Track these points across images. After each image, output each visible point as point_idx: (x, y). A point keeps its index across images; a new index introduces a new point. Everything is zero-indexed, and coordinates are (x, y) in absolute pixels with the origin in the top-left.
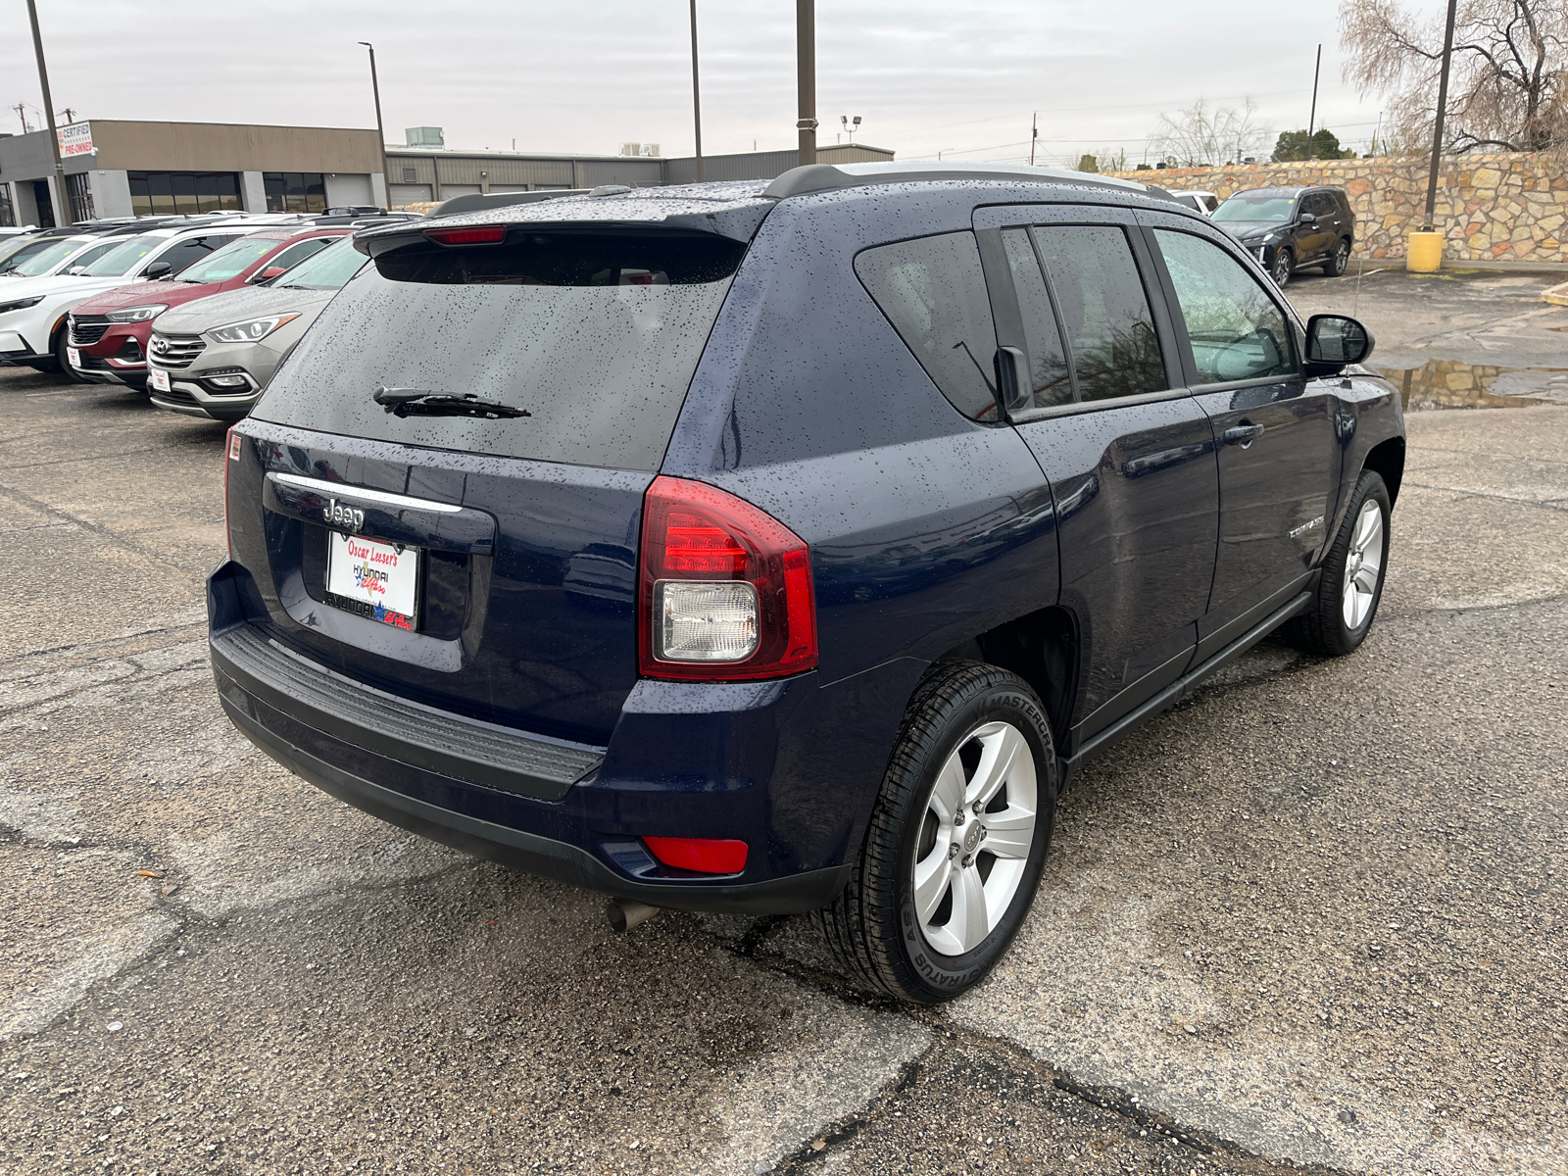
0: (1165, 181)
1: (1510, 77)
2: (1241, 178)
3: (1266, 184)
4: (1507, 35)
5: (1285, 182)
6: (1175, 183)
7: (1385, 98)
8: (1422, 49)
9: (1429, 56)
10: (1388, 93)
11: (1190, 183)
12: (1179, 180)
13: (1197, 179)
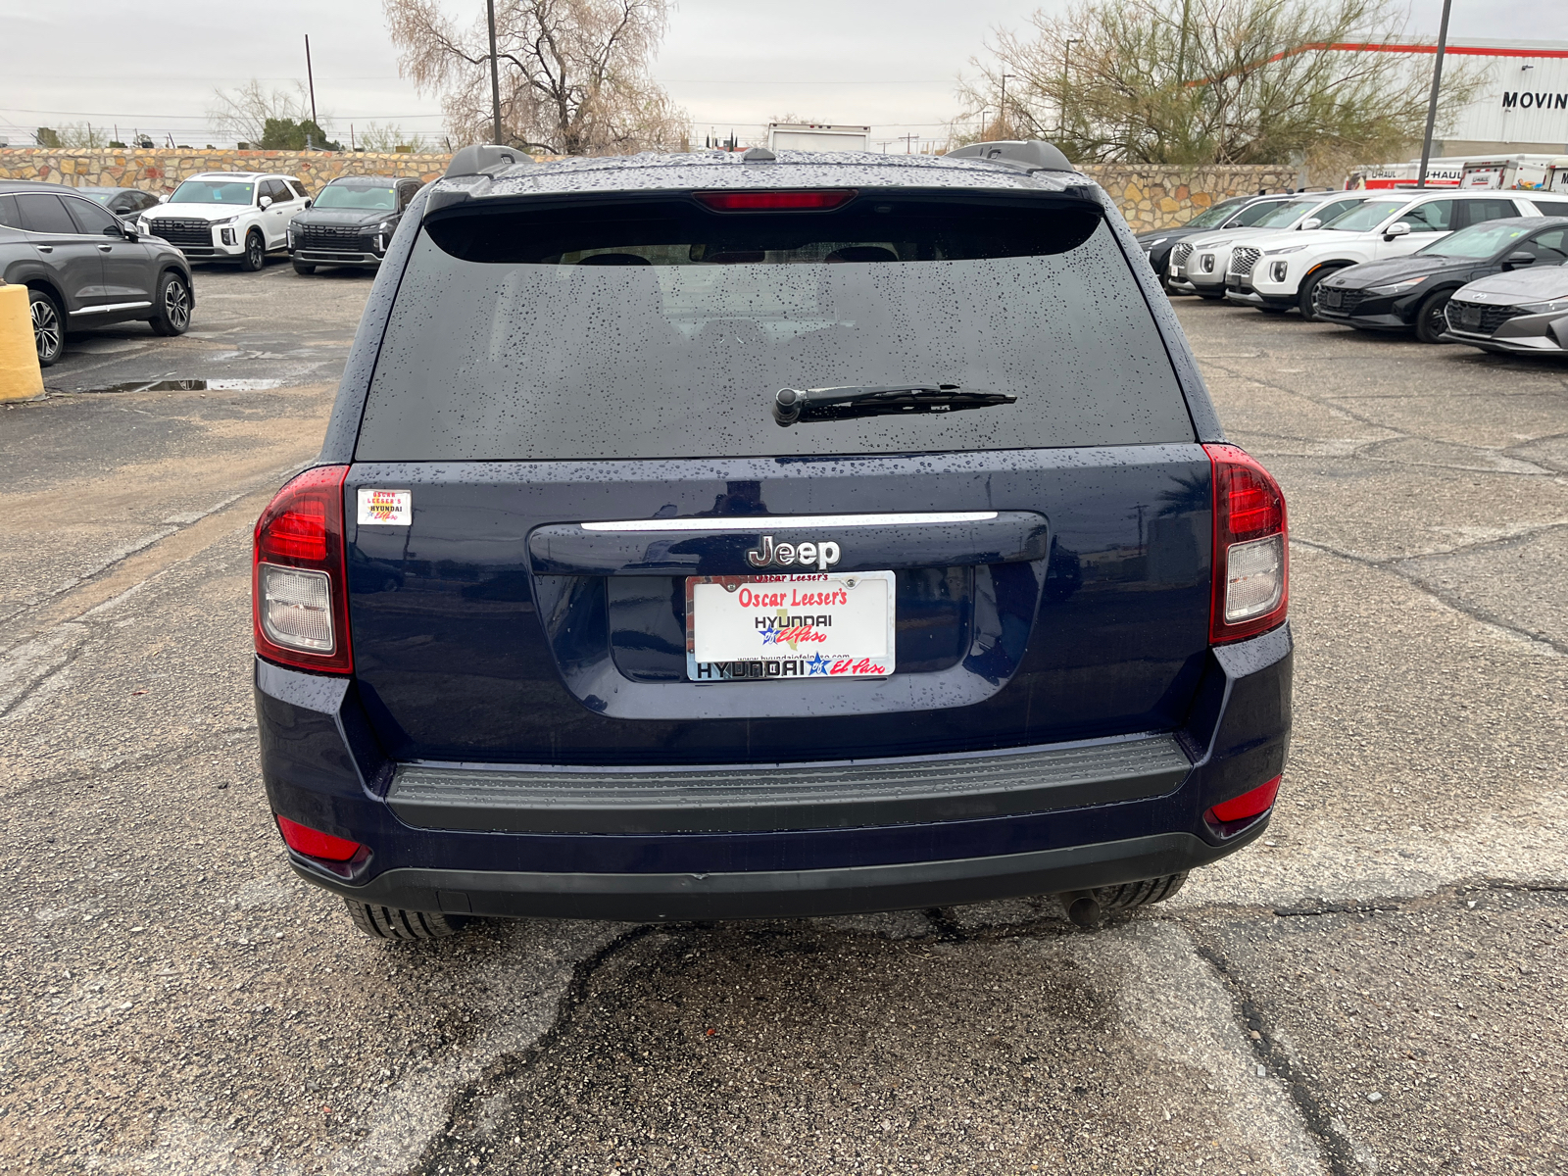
0: (237, 162)
1: (541, 87)
2: (318, 165)
3: (345, 172)
4: (537, 47)
5: (363, 171)
6: (248, 165)
7: (439, 97)
8: (465, 53)
9: (471, 60)
10: (441, 93)
11: (264, 166)
12: (251, 162)
13: (271, 163)
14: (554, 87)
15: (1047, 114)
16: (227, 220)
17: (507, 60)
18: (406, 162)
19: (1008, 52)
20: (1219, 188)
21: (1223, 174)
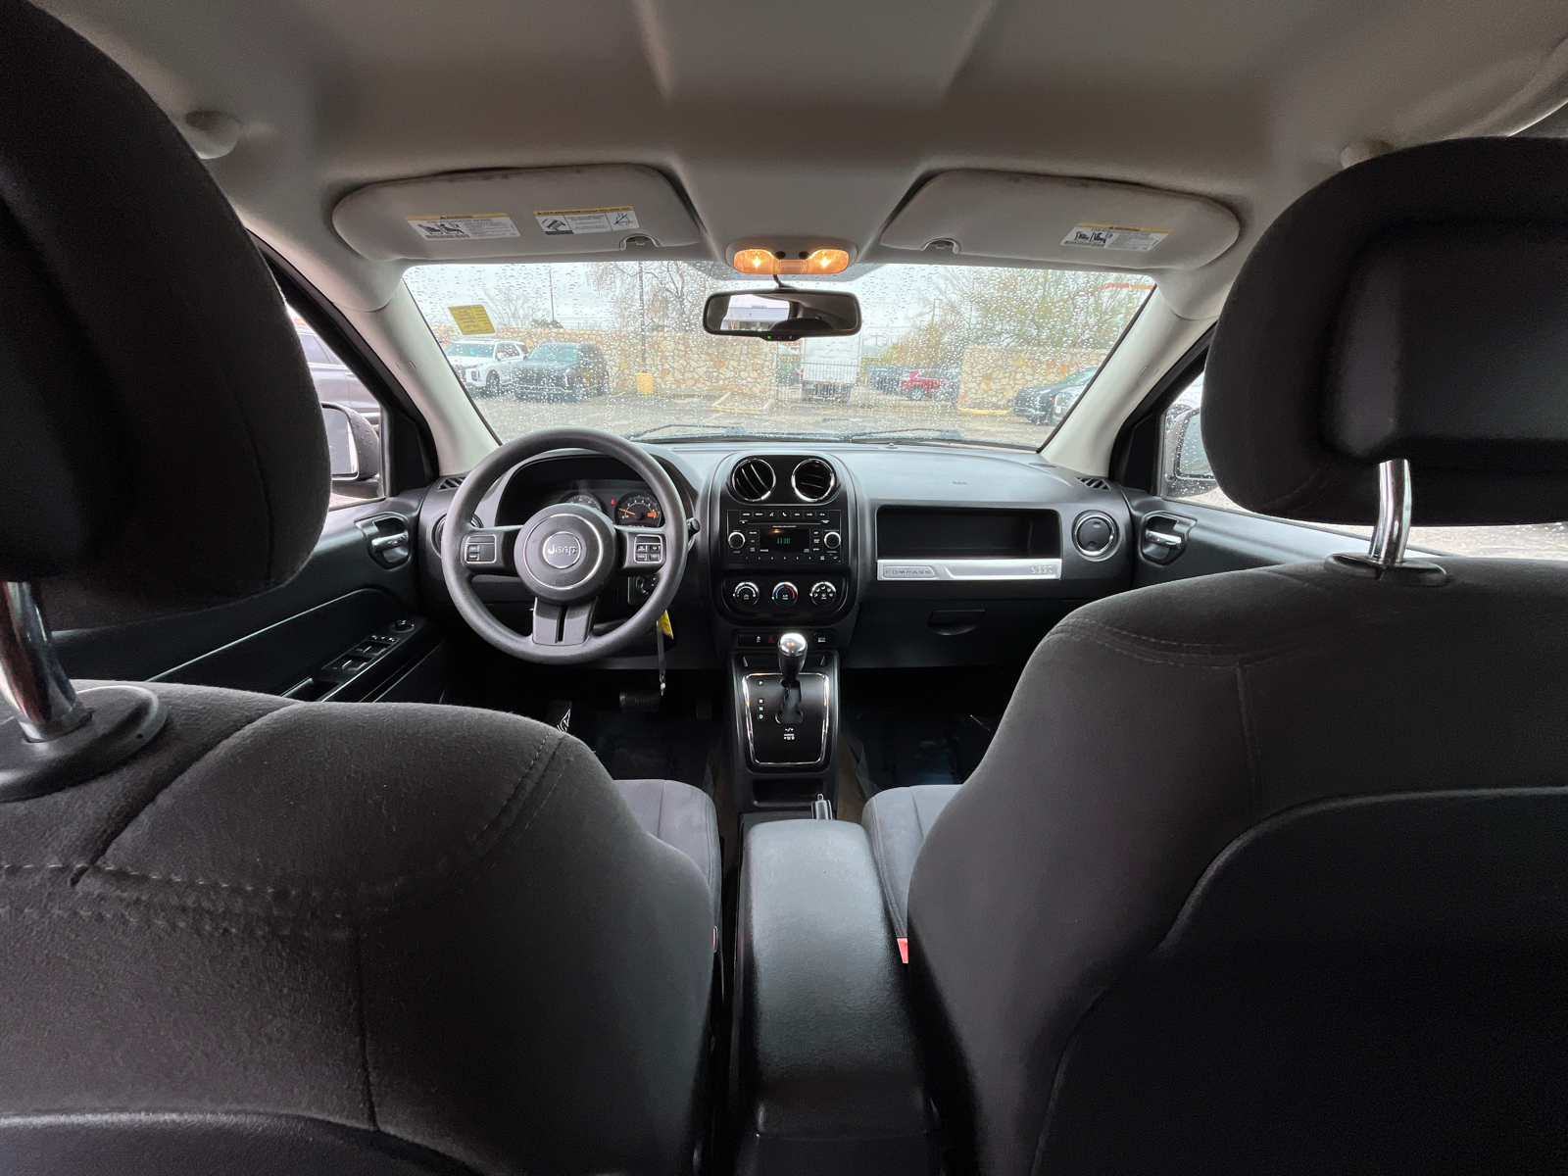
1: (670, 291)
7: (609, 297)
14: (677, 292)
15: (971, 315)
16: (475, 367)
17: (650, 275)
18: (589, 335)
19: (949, 276)
20: (1073, 363)
21: (1076, 354)
